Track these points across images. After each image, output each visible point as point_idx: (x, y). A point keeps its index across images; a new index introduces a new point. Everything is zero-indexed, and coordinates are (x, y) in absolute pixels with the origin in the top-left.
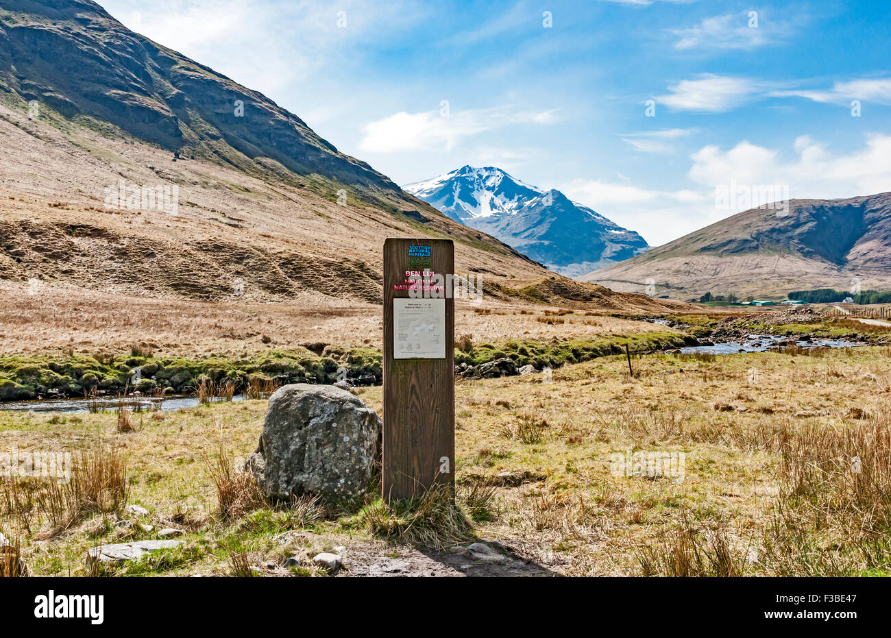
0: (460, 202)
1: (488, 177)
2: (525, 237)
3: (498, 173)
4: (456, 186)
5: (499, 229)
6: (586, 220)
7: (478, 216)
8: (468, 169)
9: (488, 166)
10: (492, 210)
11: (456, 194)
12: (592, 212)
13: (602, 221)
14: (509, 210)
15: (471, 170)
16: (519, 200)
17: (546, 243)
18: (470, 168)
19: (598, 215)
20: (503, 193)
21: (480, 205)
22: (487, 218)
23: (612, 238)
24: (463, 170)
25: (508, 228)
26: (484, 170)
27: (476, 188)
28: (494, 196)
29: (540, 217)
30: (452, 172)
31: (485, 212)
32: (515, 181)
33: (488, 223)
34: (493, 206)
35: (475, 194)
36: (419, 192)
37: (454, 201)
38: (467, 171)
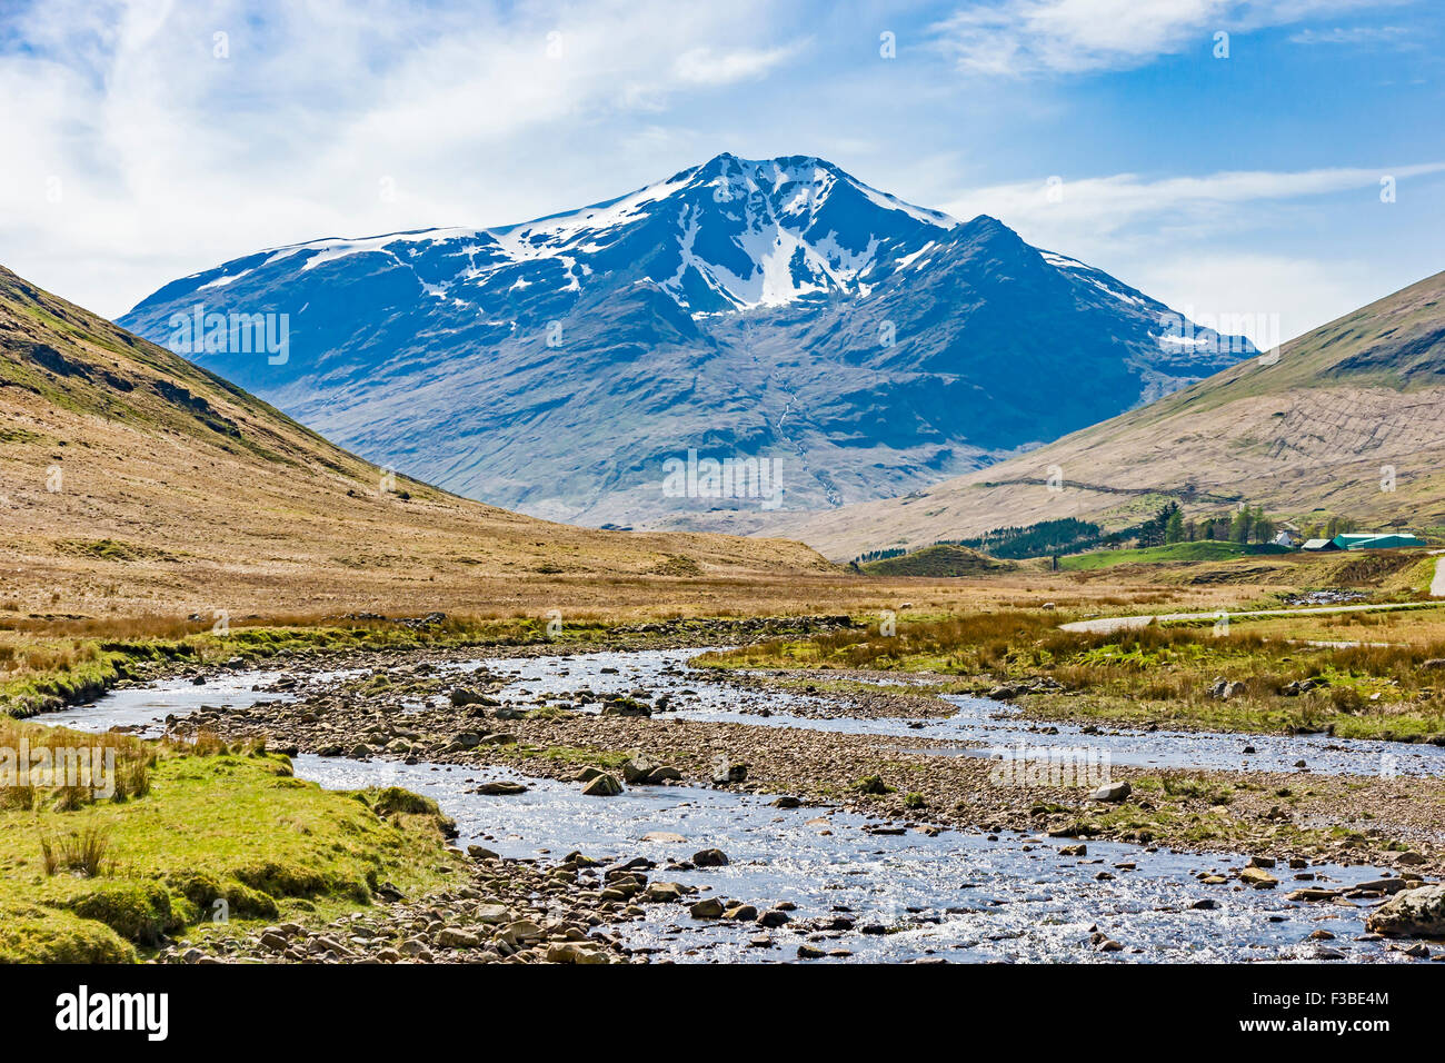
0: (701, 265)
1: (787, 188)
2: (886, 365)
3: (820, 174)
4: (688, 217)
5: (806, 341)
6: (1082, 307)
7: (752, 306)
8: (726, 164)
9: (790, 154)
10: (797, 286)
11: (687, 242)
12: (1112, 283)
13: (1140, 308)
14: (849, 285)
15: (735, 166)
16: (881, 254)
17: (949, 379)
18: (734, 161)
19: (1130, 292)
20: (832, 234)
21: (760, 271)
22: (779, 310)
23: (1165, 358)
24: (713, 168)
25: (837, 336)
26: (776, 167)
27: (749, 224)
28: (803, 244)
29: (934, 301)
30: (680, 177)
31: (777, 292)
32: (872, 197)
33: (780, 323)
34: (800, 272)
35: (748, 242)
36: (573, 239)
37: (679, 261)
38: (724, 171)
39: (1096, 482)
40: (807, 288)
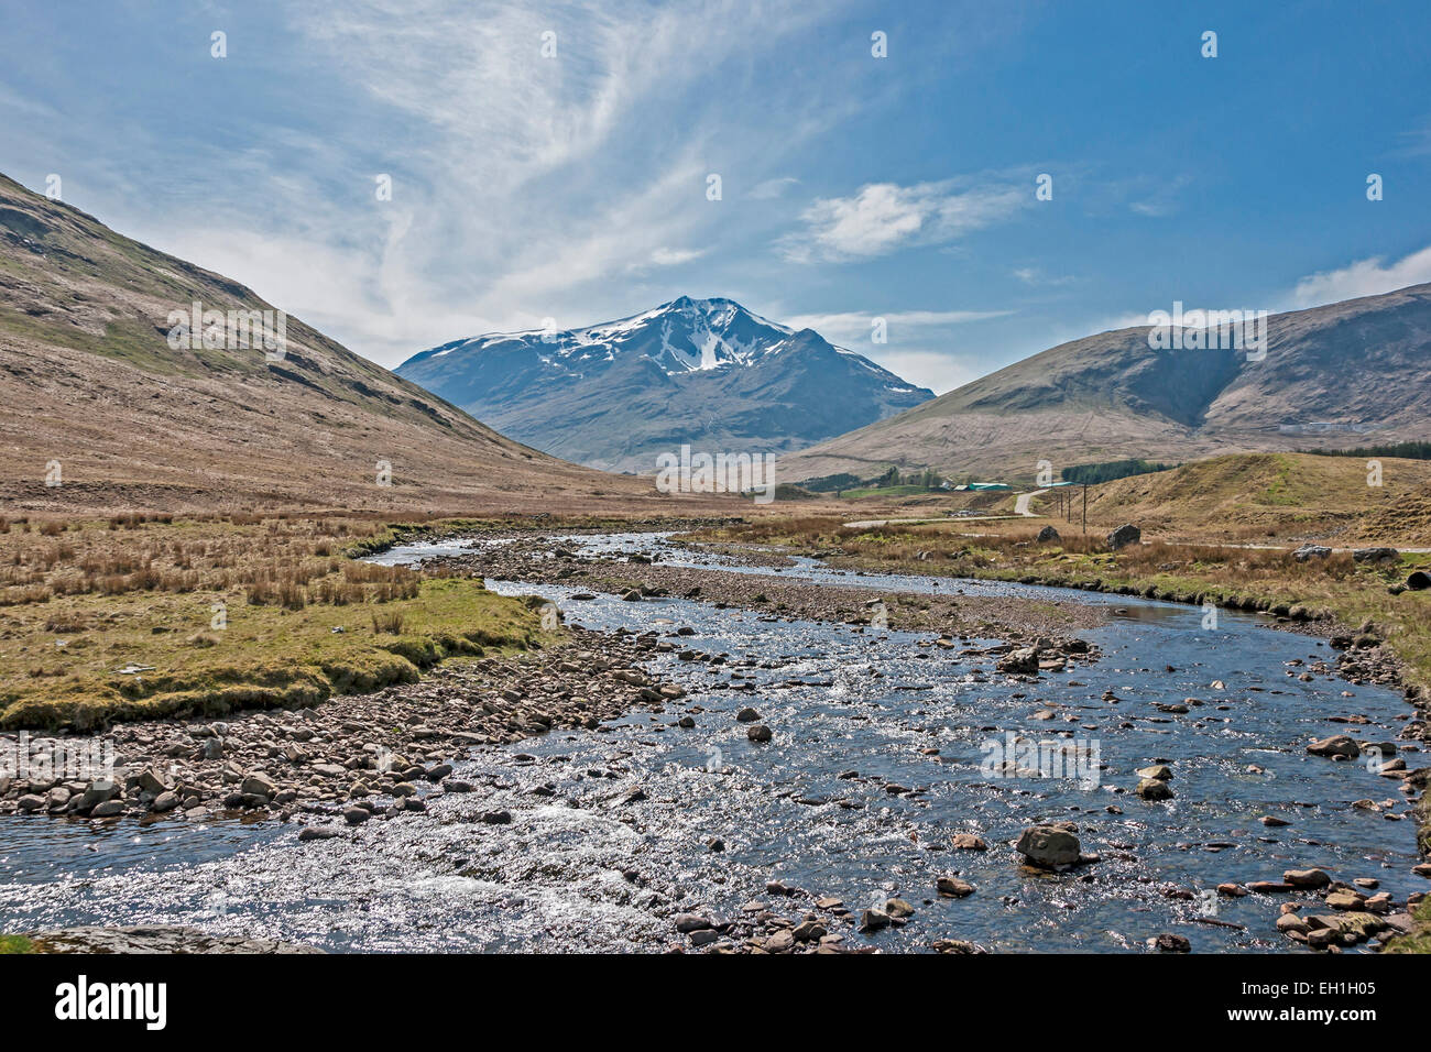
0: (672, 350)
1: (714, 313)
2: (759, 398)
3: (730, 307)
4: (666, 327)
5: (722, 386)
7: (696, 369)
8: (685, 301)
9: (716, 297)
10: (718, 360)
11: (666, 338)
12: (867, 362)
13: (880, 374)
14: (742, 360)
15: (689, 302)
16: (759, 345)
17: (789, 406)
18: (688, 300)
19: (876, 366)
20: (735, 336)
21: (700, 352)
22: (708, 371)
23: (892, 398)
24: (679, 303)
25: (737, 384)
26: (709, 303)
27: (696, 330)
28: (721, 340)
29: (783, 368)
30: (663, 307)
31: (709, 363)
32: (754, 319)
33: (711, 378)
34: (719, 353)
35: (694, 338)
36: (611, 335)
37: (661, 347)
38: (684, 304)
39: (858, 456)
40: (722, 361)
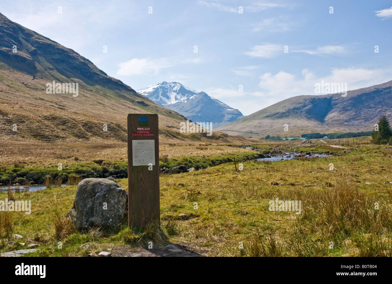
0: (162, 97)
1: (174, 86)
2: (190, 112)
3: (178, 85)
4: (160, 90)
5: (179, 109)
6: (217, 105)
7: (170, 103)
8: (165, 83)
9: (174, 82)
10: (176, 101)
11: (160, 94)
12: (219, 101)
13: (223, 105)
14: (183, 101)
15: (166, 83)
16: (187, 96)
17: (200, 115)
18: (166, 82)
19: (222, 103)
20: (180, 93)
21: (170, 98)
22: (173, 104)
23: (228, 112)
24: (163, 83)
25: (183, 108)
26: (172, 83)
27: (169, 91)
28: (176, 95)
29: (197, 104)
30: (158, 84)
31: (173, 102)
32: (186, 88)
33: (174, 106)
34: (176, 99)
35: (168, 94)
36: (143, 93)
37: (159, 97)
38: (165, 84)
40: (177, 101)
